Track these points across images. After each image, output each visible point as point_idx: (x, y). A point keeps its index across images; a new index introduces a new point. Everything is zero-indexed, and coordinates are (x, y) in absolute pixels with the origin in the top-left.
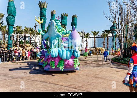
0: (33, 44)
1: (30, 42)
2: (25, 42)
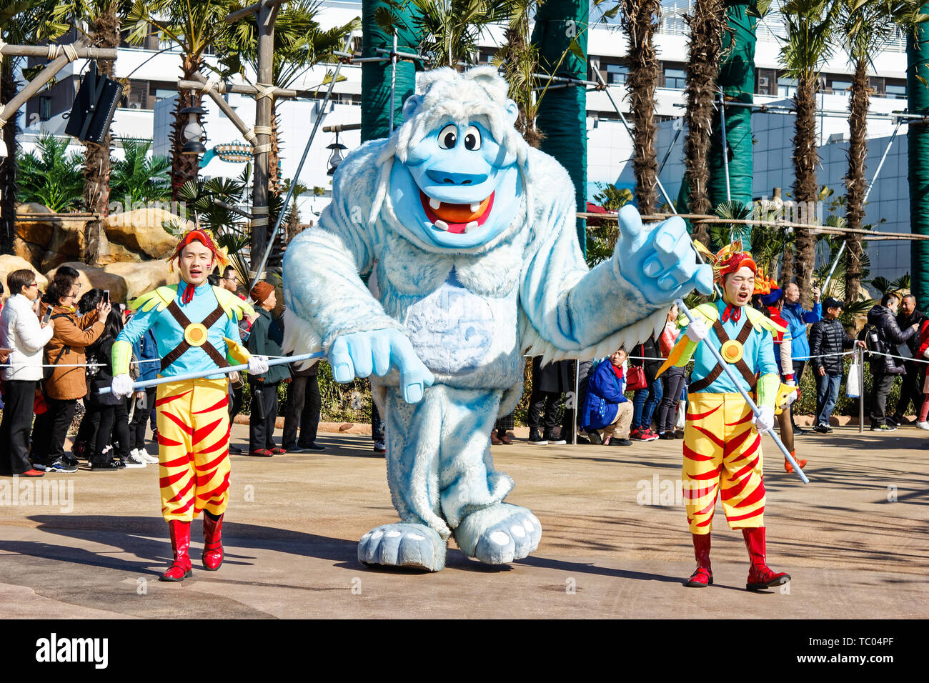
0: (220, 215)
1: (186, 171)
2: (96, 175)
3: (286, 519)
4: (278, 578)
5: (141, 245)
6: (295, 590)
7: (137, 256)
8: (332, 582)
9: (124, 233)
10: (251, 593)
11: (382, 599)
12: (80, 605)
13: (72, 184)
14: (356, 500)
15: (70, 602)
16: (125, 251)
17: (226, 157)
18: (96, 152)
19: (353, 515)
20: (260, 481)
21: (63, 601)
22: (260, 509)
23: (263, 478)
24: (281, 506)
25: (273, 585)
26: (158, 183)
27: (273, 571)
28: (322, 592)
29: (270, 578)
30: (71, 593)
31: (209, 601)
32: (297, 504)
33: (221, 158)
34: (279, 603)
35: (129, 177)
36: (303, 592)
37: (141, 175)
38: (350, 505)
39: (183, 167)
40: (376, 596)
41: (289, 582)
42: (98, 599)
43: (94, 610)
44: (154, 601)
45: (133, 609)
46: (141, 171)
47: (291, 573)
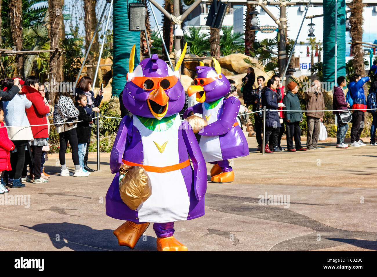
0: (266, 54)
1: (250, 38)
2: (215, 41)
3: (304, 177)
4: (305, 201)
5: (234, 69)
6: (313, 205)
7: (233, 73)
8: (327, 202)
9: (227, 64)
10: (295, 207)
11: (349, 209)
12: (228, 213)
13: (203, 45)
14: (331, 169)
15: (224, 212)
16: (227, 71)
17: (263, 31)
18: (215, 32)
19: (331, 175)
20: (290, 162)
21: (221, 211)
22: (292, 173)
23: (291, 161)
24: (301, 172)
25: (303, 204)
26: (236, 43)
27: (302, 198)
28: (324, 206)
29: (301, 201)
30: (223, 208)
31: (279, 211)
32: (307, 171)
33: (261, 32)
34: (307, 211)
35: (225, 42)
36: (316, 206)
37: (230, 40)
38: (329, 171)
39: (249, 36)
40: (347, 207)
41: (310, 203)
42: (234, 210)
43: (233, 215)
44: (257, 211)
45: (249, 214)
46: (229, 39)
47: (310, 199)
